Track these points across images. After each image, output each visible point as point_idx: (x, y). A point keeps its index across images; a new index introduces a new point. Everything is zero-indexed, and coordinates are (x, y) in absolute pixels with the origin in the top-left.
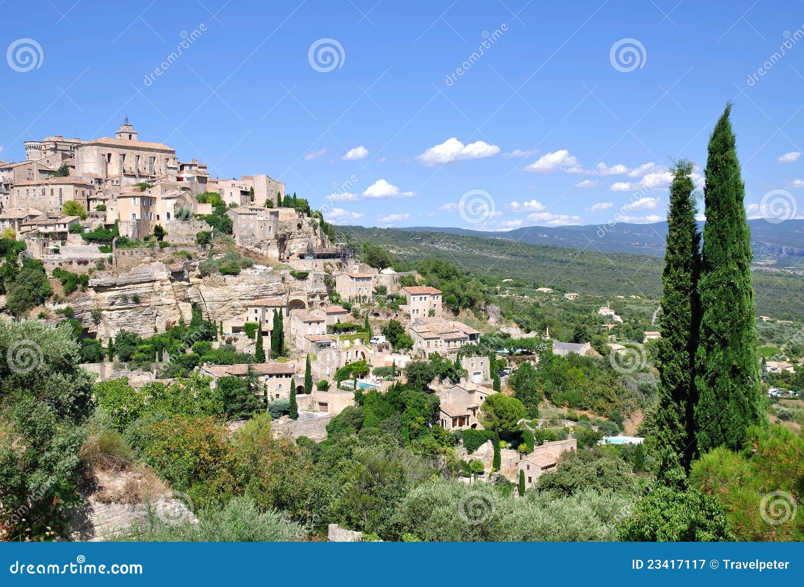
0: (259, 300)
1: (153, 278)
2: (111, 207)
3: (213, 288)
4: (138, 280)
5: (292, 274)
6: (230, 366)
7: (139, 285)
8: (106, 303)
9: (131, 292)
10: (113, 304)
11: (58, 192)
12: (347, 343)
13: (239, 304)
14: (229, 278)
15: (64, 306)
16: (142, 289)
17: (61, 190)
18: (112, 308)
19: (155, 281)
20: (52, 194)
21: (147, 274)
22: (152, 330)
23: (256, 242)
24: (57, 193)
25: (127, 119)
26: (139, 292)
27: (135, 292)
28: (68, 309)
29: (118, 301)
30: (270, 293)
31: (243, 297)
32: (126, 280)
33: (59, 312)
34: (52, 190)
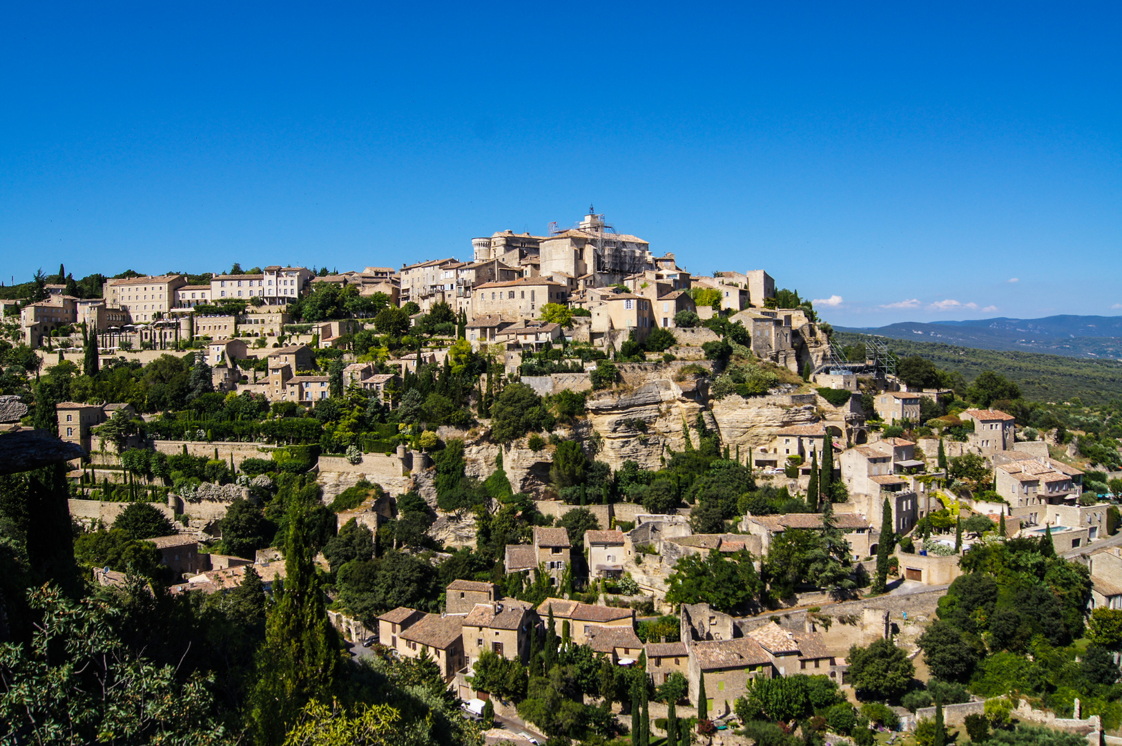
0: (790, 428)
1: (658, 398)
2: (597, 312)
3: (731, 412)
4: (641, 401)
6: (782, 516)
7: (642, 408)
8: (606, 429)
9: (635, 417)
10: (614, 430)
11: (530, 295)
12: (922, 486)
13: (765, 432)
14: (750, 400)
15: (561, 433)
16: (647, 413)
17: (533, 292)
18: (614, 435)
19: (661, 402)
20: (522, 297)
21: (650, 394)
22: (660, 463)
24: (528, 296)
25: (592, 209)
26: (644, 416)
27: (638, 416)
29: (622, 427)
30: (803, 418)
31: (770, 423)
32: (628, 402)
33: (555, 441)
34: (523, 293)
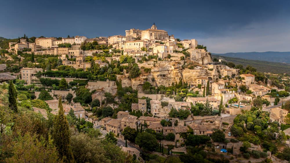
0: (200, 77)
1: (168, 70)
2: (155, 49)
3: (186, 73)
4: (165, 70)
5: (208, 69)
7: (165, 72)
8: (156, 76)
9: (162, 74)
10: (158, 77)
12: (231, 92)
13: (194, 78)
14: (190, 70)
15: (145, 77)
17: (139, 43)
20: (137, 45)
21: (167, 68)
22: (168, 85)
23: (196, 59)
24: (138, 45)
25: (154, 23)
26: (165, 74)
28: (146, 78)
29: (160, 76)
30: (203, 75)
31: (195, 76)
32: (161, 70)
33: (144, 79)
34: (137, 44)
